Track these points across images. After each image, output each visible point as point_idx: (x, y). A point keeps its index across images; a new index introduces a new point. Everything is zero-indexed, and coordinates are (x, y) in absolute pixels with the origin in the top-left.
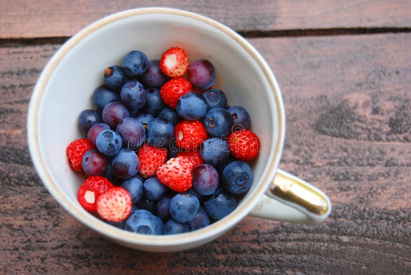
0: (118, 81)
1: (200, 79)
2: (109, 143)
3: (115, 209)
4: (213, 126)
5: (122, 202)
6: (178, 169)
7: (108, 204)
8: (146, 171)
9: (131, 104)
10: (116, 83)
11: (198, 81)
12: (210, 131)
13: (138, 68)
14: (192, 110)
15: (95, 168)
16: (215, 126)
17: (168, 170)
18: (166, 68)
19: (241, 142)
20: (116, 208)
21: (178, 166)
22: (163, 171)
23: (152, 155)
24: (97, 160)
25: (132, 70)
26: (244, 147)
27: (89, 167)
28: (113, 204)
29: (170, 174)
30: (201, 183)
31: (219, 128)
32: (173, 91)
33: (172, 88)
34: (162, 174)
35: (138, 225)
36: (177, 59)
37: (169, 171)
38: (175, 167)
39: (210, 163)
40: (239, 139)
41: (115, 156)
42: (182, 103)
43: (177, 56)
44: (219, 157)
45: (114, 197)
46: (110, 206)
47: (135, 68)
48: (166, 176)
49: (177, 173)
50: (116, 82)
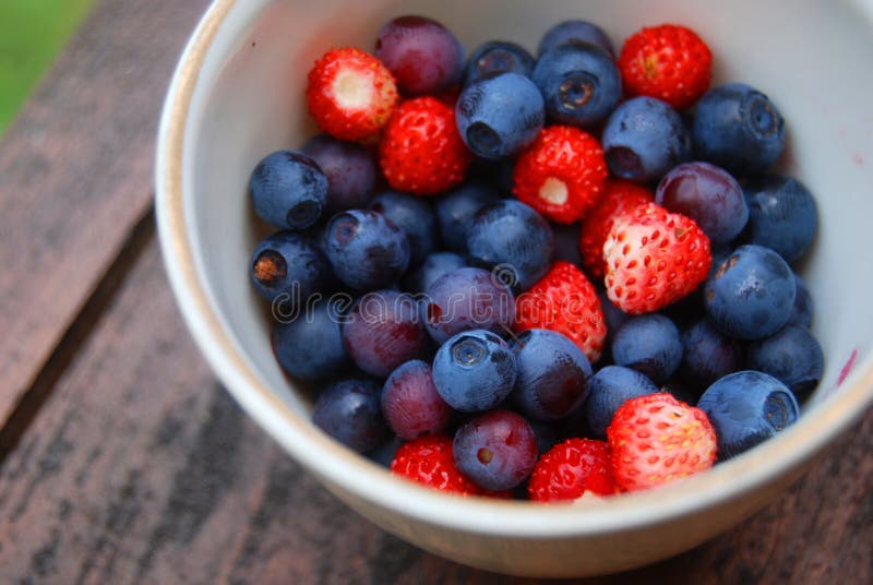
0: (310, 259)
1: (438, 55)
2: (489, 357)
3: (686, 443)
4: (587, 93)
5: (677, 415)
6: (656, 236)
7: (661, 453)
8: (588, 340)
9: (395, 265)
10: (312, 268)
11: (438, 67)
12: (591, 110)
13: (315, 180)
14: (522, 110)
15: (523, 445)
16: (592, 88)
17: (641, 263)
18: (358, 115)
19: (663, 59)
20: (683, 439)
21: (649, 231)
22: (631, 282)
23: (563, 294)
24: (501, 430)
25: (310, 197)
26: (679, 58)
27: (511, 461)
28: (671, 440)
29: (653, 263)
30: (718, 207)
31: (602, 80)
32: (427, 139)
33: (414, 138)
34: (636, 288)
35: (759, 412)
36: (360, 68)
37: (647, 262)
38: (645, 241)
39: (673, 160)
40: (654, 58)
41: (520, 375)
42: (487, 121)
43: (350, 64)
44: (675, 127)
45: (651, 427)
46: (672, 451)
47: (310, 188)
48: (649, 283)
49: (665, 243)
50: (308, 265)
